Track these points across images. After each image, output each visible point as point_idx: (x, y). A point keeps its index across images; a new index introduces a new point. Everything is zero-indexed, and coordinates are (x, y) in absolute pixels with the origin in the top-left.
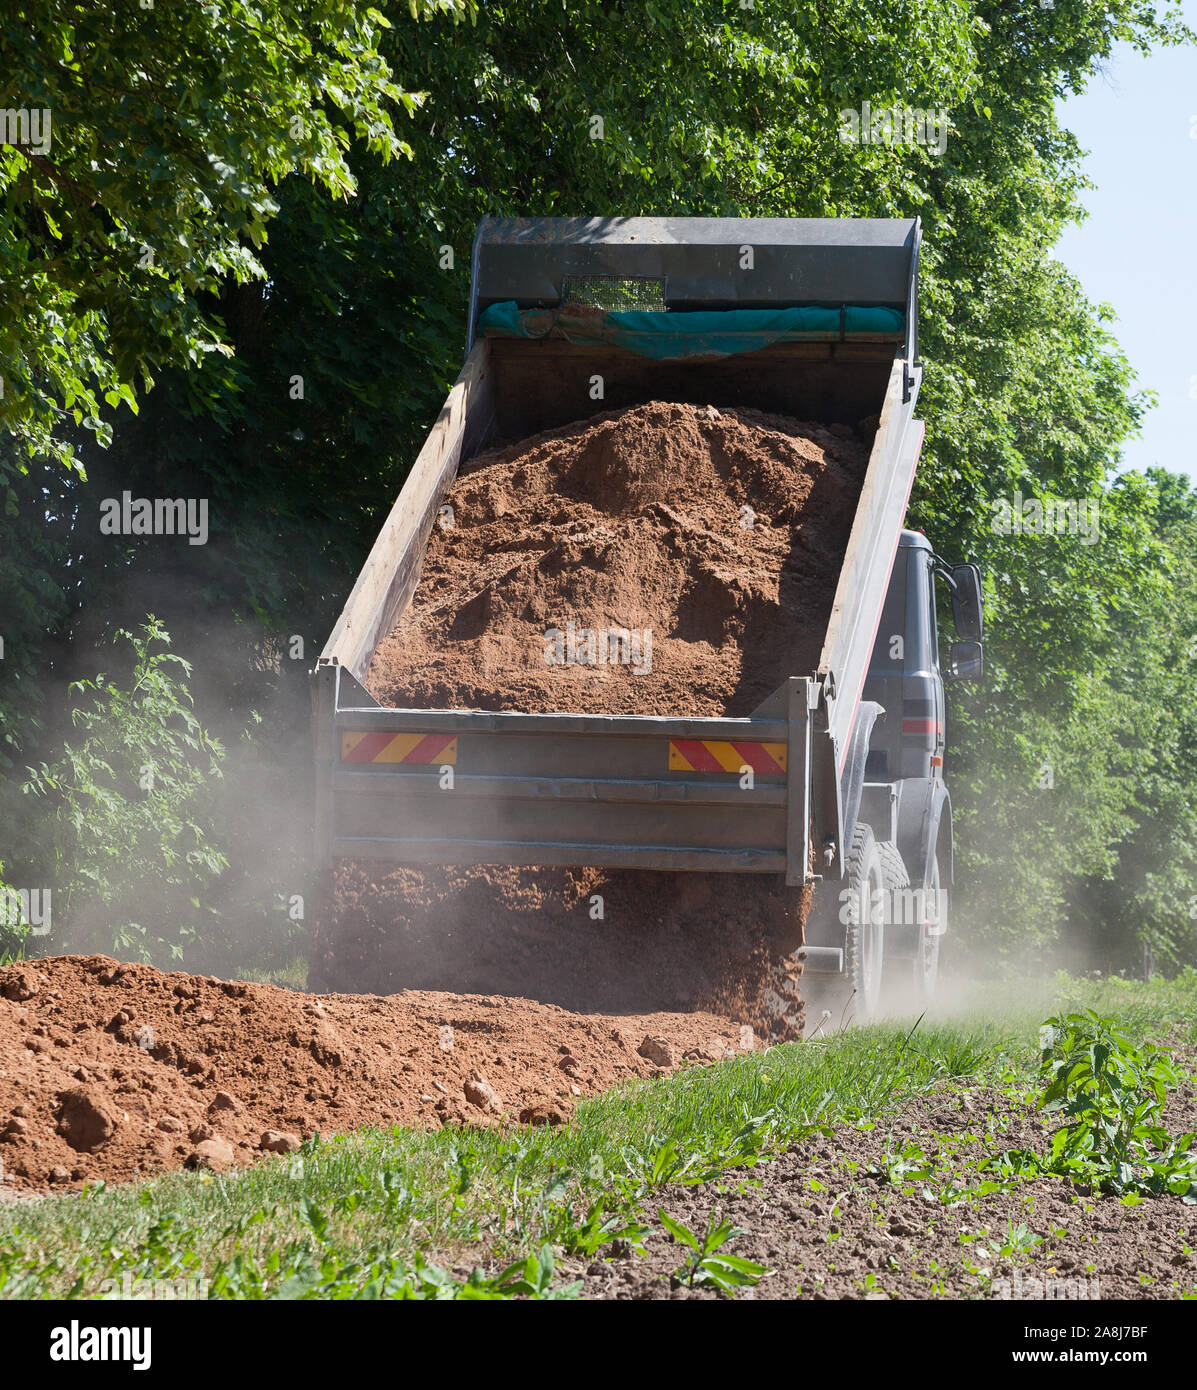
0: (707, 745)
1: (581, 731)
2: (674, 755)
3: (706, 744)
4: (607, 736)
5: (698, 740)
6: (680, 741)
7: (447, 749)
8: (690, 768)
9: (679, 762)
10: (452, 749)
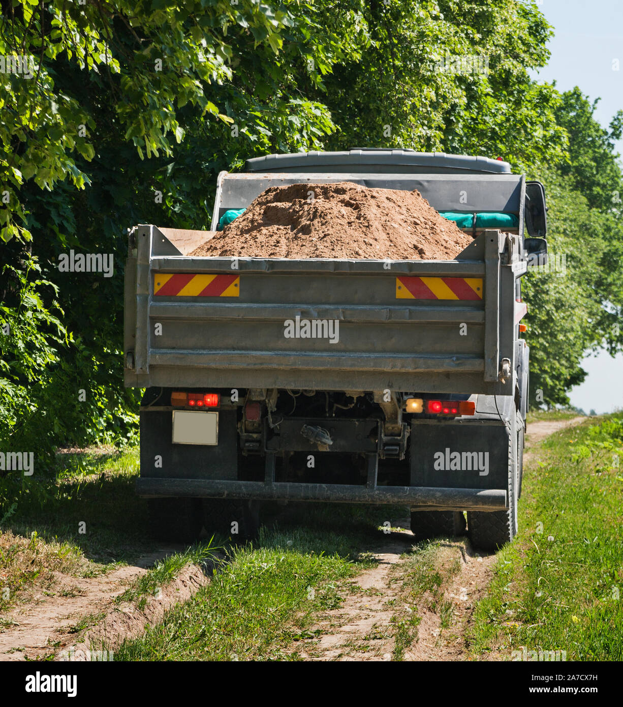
0: (425, 280)
1: (332, 271)
2: (400, 288)
3: (423, 279)
4: (351, 274)
5: (417, 277)
6: (404, 278)
7: (232, 285)
8: (410, 296)
9: (403, 292)
10: (236, 285)
